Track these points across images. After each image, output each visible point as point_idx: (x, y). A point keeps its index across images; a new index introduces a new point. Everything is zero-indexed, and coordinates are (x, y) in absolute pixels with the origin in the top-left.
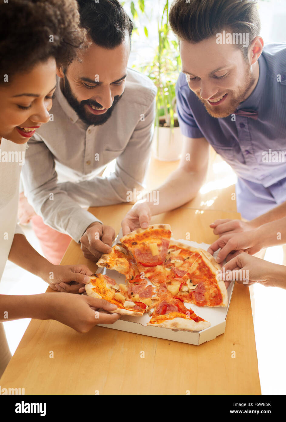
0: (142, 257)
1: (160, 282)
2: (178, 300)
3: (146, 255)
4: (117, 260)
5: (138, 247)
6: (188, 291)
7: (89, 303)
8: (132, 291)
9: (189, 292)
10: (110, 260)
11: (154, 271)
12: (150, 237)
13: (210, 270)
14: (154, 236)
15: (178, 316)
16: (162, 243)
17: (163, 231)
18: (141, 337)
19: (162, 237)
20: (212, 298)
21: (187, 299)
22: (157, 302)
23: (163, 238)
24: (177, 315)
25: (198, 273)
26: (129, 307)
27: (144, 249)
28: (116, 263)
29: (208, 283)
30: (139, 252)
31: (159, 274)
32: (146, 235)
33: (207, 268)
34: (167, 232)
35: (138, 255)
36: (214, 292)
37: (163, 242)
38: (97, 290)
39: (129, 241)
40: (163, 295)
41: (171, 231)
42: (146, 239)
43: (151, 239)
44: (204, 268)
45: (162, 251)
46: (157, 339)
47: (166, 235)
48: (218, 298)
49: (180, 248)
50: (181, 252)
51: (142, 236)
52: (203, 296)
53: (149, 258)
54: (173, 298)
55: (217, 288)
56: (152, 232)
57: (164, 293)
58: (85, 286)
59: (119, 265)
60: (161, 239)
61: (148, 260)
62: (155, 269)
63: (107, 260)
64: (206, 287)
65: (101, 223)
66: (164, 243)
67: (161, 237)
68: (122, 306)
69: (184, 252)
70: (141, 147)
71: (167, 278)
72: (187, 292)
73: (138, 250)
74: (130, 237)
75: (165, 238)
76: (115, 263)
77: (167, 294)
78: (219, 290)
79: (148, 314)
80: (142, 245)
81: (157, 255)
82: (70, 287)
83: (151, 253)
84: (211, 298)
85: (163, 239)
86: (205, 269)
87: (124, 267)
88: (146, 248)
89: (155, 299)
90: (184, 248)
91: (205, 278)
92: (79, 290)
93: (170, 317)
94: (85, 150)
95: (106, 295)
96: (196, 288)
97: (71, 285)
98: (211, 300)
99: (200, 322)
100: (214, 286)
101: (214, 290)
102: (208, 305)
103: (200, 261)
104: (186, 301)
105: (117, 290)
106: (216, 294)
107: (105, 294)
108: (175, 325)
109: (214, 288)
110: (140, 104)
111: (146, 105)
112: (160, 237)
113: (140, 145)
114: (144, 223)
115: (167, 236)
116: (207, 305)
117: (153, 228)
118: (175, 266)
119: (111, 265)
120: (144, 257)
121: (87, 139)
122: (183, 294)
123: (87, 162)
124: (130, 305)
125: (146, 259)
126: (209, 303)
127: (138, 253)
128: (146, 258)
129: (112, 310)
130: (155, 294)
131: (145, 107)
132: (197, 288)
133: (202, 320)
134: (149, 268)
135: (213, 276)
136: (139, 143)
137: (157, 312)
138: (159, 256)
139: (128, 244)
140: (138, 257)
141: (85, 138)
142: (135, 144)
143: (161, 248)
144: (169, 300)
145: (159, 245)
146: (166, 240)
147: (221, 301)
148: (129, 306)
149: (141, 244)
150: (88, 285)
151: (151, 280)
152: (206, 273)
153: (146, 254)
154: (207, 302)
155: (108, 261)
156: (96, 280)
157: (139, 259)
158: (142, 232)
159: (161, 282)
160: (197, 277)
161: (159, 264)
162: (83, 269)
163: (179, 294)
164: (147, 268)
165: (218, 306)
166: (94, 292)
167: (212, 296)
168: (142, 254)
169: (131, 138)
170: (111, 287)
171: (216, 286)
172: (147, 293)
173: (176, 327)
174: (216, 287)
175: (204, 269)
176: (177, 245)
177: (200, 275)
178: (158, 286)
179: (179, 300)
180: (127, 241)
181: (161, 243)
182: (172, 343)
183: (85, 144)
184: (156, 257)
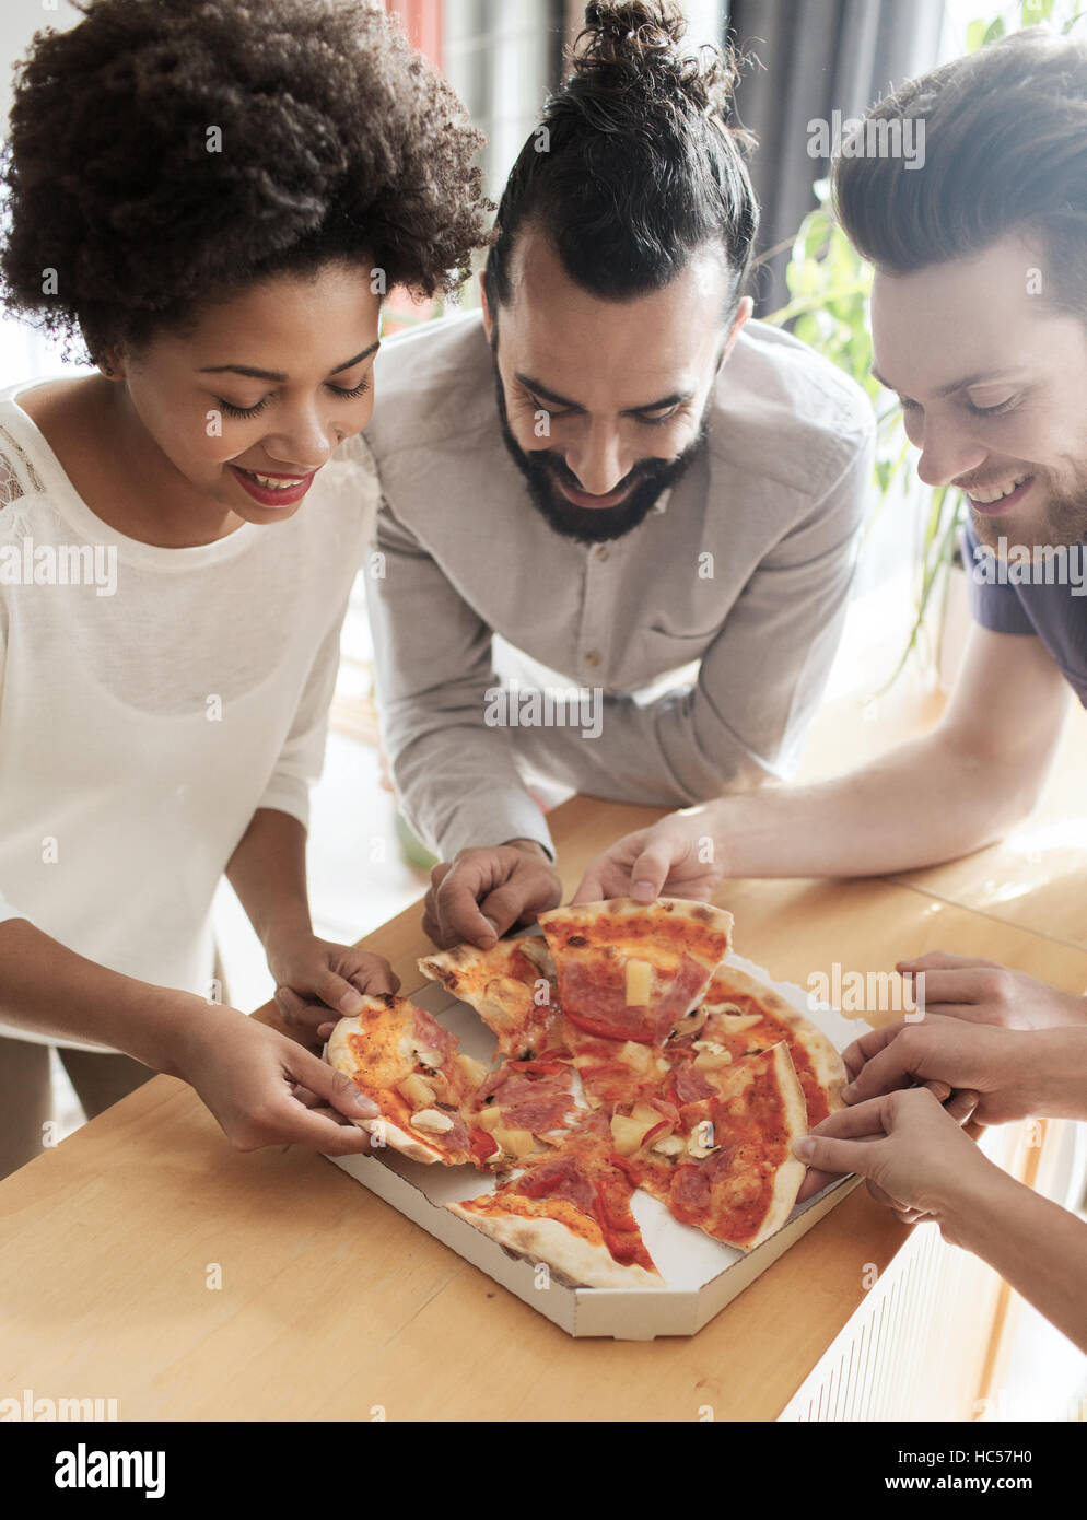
0: (587, 995)
1: (607, 1097)
2: (618, 1170)
3: (601, 994)
4: (496, 980)
5: (585, 957)
6: (673, 1158)
7: (288, 1067)
8: (496, 1093)
9: (679, 1161)
10: (473, 970)
11: (609, 1057)
12: (648, 939)
13: (784, 1109)
14: (660, 937)
15: (560, 1217)
16: (680, 973)
17: (702, 930)
18: (424, 1239)
19: (690, 950)
20: (732, 1208)
21: (653, 1182)
22: (548, 1155)
23: (689, 954)
24: (560, 1213)
25: (739, 1108)
26: (426, 1129)
27: (601, 969)
28: (487, 987)
29: (749, 1150)
30: (580, 975)
31: (623, 1071)
32: (636, 929)
33: (772, 1101)
34: (716, 938)
35: (576, 984)
36: (745, 1190)
37: (685, 967)
38: (359, 1044)
39: (566, 930)
40: (584, 1140)
41: (729, 941)
42: (630, 940)
43: (647, 946)
44: (763, 1095)
45: (669, 998)
46: (463, 1265)
47: (705, 946)
48: (750, 1217)
49: (761, 1012)
50: (759, 1025)
51: (619, 926)
52: (705, 1192)
53: (612, 1006)
54: (607, 1160)
55: (763, 1183)
56: (661, 921)
57: (591, 1134)
58: (338, 1021)
59: (490, 995)
60: (684, 956)
61: (604, 1012)
62: (618, 1052)
63: (460, 964)
64: (737, 1163)
65: (548, 854)
66: (686, 971)
67: (685, 948)
68: (406, 1120)
69: (770, 1028)
70: (778, 633)
71: (637, 1090)
72: (669, 1157)
73: (580, 967)
74: (576, 919)
75: (699, 958)
76: (483, 987)
77: (599, 1139)
78: (767, 1191)
79: (495, 1181)
80: (600, 956)
81: (643, 1007)
82: (303, 1009)
83: (622, 993)
84: (726, 1209)
85: (690, 959)
86: (767, 1099)
87: (507, 1010)
88: (612, 970)
89: (551, 1142)
90: (780, 1015)
91: (757, 1132)
92: (321, 1027)
93: (536, 1211)
94: (580, 614)
95: (373, 1069)
96: (707, 1157)
97: (309, 1005)
98: (724, 1216)
99: (635, 1268)
100: (756, 1171)
101: (749, 1185)
102: (707, 1229)
103: (762, 1070)
104: (647, 1185)
105: (426, 1068)
106: (752, 1202)
107: (373, 1065)
108: (527, 1237)
109: (755, 1177)
110: (787, 484)
111: (806, 492)
112: (682, 947)
113: (772, 625)
114: (648, 884)
115: (710, 952)
116: (702, 1227)
117: (670, 908)
118: (692, 1062)
119: (463, 983)
120: (591, 998)
121: (589, 579)
122: (653, 1160)
123: (589, 656)
124: (433, 1124)
125: (597, 1007)
126: (710, 1224)
127: (574, 976)
128: (599, 1003)
129: (357, 1118)
130: (564, 1127)
131: (802, 496)
132: (712, 1157)
133: (647, 1263)
134: (599, 1040)
135: (782, 1136)
136: (771, 615)
137: (523, 1184)
138: (652, 1010)
139: (557, 937)
140: (569, 991)
141: (584, 576)
142: (758, 617)
143: (667, 988)
144: (589, 1162)
145: (662, 975)
146: (698, 965)
147: (754, 1228)
148: (429, 1127)
149: (597, 949)
150: (349, 1019)
151: (586, 1080)
152: (766, 1115)
153: (605, 989)
154: (709, 1215)
155: (463, 969)
156: (380, 1012)
157: (572, 996)
158: (628, 911)
159: (609, 1097)
160: (731, 1121)
161: (636, 1038)
162: (365, 968)
163: (638, 1156)
164: (589, 1039)
165: (731, 1243)
166: (347, 1045)
167: (732, 1203)
168: (589, 984)
169: (745, 591)
170: (416, 1052)
171: (765, 1172)
172: (541, 1114)
173: (525, 1246)
174: (764, 1178)
175: (761, 1099)
176: (759, 996)
177: (743, 1118)
178: (595, 1106)
179: (622, 1175)
180: (557, 926)
181: (676, 971)
182: (500, 1297)
183: (582, 594)
184: (637, 1010)
